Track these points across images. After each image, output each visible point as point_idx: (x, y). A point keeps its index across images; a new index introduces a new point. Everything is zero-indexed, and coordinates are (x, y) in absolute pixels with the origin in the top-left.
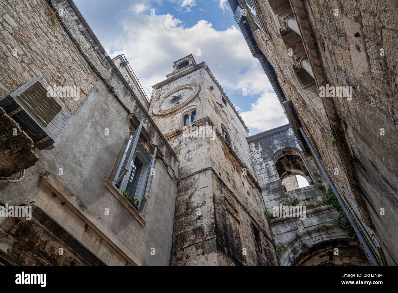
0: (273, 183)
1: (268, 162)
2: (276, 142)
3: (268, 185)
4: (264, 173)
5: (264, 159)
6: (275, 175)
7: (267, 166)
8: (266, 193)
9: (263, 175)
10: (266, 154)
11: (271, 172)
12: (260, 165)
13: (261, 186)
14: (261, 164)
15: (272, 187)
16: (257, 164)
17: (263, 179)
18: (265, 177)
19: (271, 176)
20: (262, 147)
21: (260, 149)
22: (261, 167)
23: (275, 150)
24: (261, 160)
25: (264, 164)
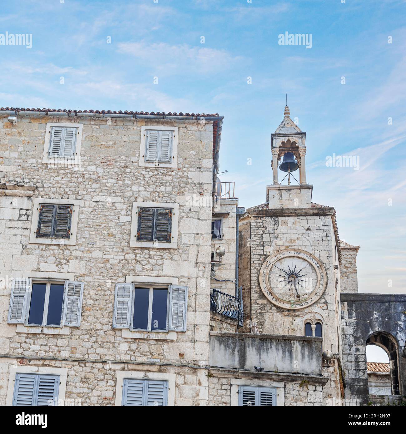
0: (359, 380)
1: (360, 347)
2: (375, 316)
3: (354, 380)
4: (352, 362)
5: (356, 339)
6: (363, 370)
7: (357, 353)
8: (349, 392)
9: (349, 364)
10: (359, 331)
11: (360, 363)
12: (349, 347)
13: (345, 379)
14: (351, 346)
15: (357, 385)
16: (346, 344)
17: (349, 370)
18: (353, 368)
19: (359, 370)
20: (357, 318)
21: (354, 320)
22: (350, 350)
23: (372, 330)
24: (352, 339)
25: (354, 348)
